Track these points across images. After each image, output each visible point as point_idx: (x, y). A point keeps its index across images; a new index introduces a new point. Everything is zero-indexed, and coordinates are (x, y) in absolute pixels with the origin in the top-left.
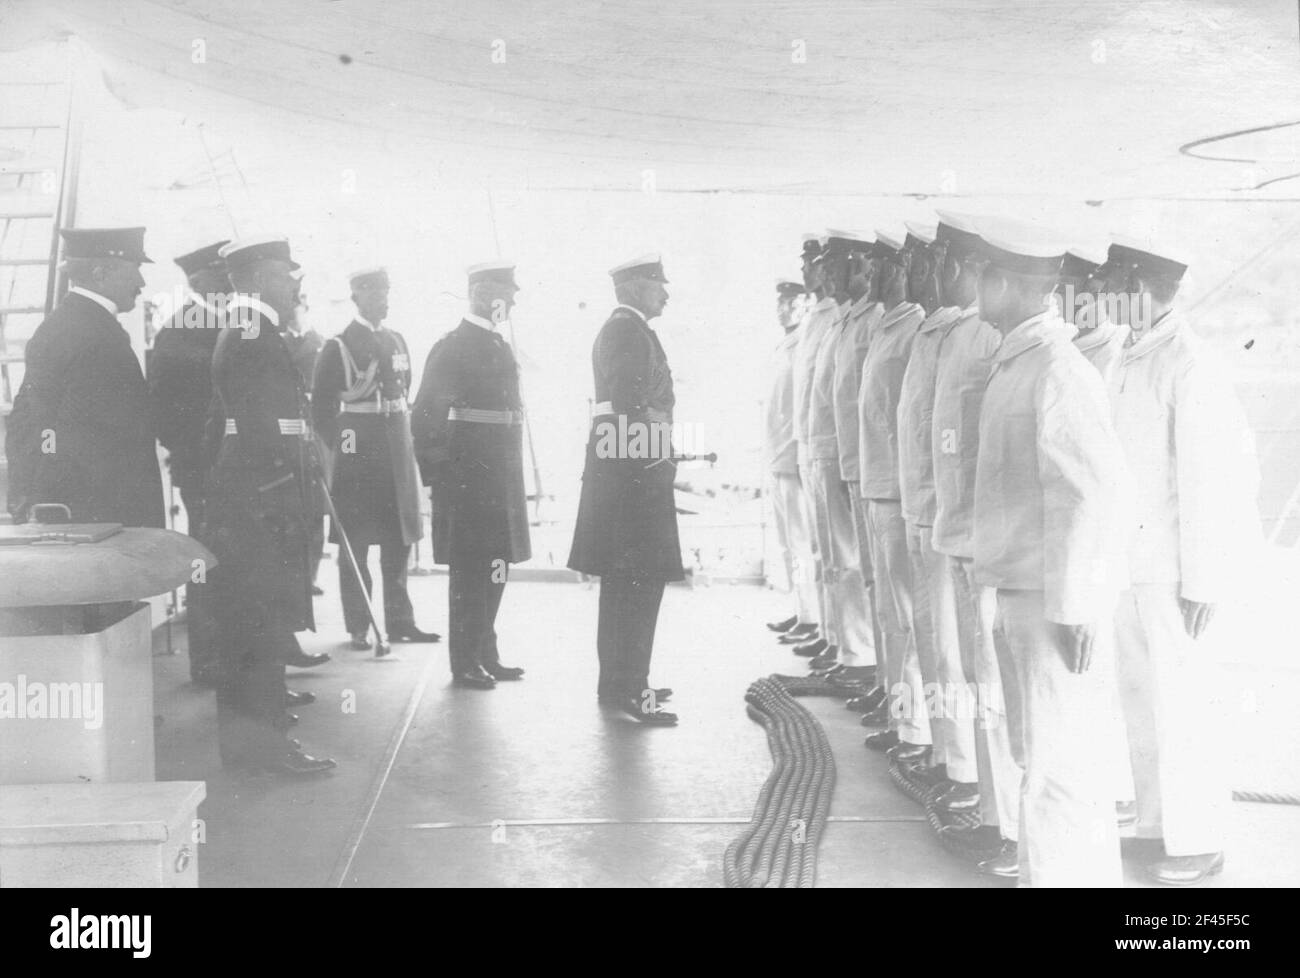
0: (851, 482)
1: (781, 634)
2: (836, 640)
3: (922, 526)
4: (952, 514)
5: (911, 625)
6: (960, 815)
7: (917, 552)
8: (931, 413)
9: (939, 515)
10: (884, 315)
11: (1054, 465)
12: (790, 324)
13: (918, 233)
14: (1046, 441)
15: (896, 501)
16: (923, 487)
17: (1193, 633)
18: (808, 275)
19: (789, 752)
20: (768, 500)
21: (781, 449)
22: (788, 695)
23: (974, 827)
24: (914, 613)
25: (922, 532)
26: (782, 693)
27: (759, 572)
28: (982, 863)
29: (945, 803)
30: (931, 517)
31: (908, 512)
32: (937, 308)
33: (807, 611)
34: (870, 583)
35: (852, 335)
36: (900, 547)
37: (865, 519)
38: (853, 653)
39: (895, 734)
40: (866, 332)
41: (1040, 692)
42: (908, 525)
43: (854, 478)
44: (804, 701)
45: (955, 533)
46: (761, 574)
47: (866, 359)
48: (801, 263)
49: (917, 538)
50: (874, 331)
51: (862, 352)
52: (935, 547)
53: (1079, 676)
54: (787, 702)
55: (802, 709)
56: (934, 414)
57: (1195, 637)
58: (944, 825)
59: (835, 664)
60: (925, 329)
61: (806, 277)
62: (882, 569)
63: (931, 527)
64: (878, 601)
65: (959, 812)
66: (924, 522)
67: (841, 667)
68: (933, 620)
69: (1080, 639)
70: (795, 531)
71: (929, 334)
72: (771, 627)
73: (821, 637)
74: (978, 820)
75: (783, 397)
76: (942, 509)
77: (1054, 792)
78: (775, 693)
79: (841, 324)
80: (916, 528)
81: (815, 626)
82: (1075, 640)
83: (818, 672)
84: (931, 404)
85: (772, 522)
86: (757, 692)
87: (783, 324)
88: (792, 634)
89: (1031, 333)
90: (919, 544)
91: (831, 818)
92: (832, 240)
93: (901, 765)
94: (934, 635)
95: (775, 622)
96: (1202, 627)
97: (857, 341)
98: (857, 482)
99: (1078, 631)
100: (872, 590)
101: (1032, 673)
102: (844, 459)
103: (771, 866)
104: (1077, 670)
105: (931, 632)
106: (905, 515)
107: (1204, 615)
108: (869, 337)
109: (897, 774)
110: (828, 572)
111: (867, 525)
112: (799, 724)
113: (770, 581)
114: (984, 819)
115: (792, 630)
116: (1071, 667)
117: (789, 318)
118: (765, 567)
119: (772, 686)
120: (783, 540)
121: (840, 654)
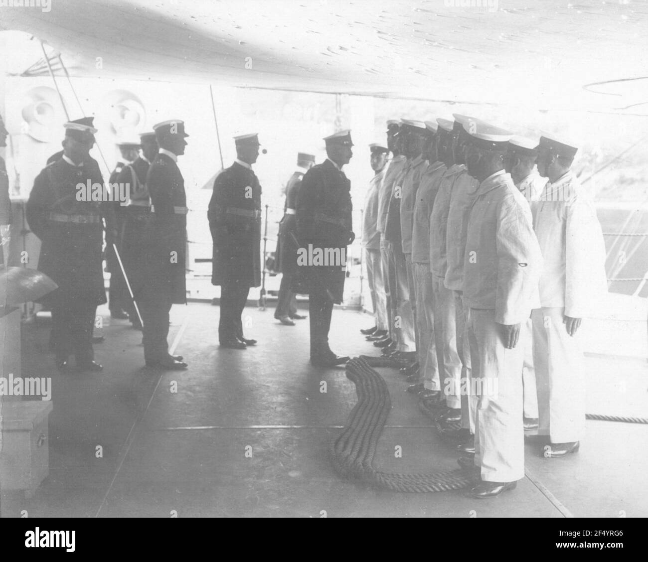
0: (407, 254)
1: (368, 336)
2: (396, 338)
3: (440, 277)
4: (454, 270)
5: (433, 329)
6: (452, 424)
7: (437, 290)
8: (447, 219)
9: (448, 270)
10: (429, 166)
11: (504, 246)
12: (378, 169)
13: (444, 125)
14: (500, 235)
15: (428, 264)
16: (442, 257)
17: (570, 333)
18: (390, 143)
19: (367, 394)
20: (364, 265)
21: (372, 236)
22: (368, 365)
23: (458, 430)
24: (434, 321)
25: (440, 280)
26: (366, 365)
27: (358, 303)
28: (460, 446)
29: (445, 419)
30: (444, 273)
31: (433, 269)
32: (453, 164)
33: (382, 323)
34: (414, 308)
35: (412, 177)
36: (429, 288)
37: (413, 274)
38: (405, 345)
39: (422, 385)
40: (419, 175)
41: (489, 358)
42: (433, 276)
43: (408, 252)
44: (377, 370)
45: (456, 279)
46: (360, 304)
47: (418, 189)
48: (386, 136)
49: (437, 283)
50: (423, 175)
51: (416, 186)
52: (446, 286)
53: (510, 350)
54: (368, 369)
55: (376, 373)
56: (448, 219)
57: (571, 335)
58: (443, 429)
59: (395, 351)
60: (446, 175)
61: (389, 144)
62: (420, 301)
63: (444, 277)
64: (418, 317)
65: (452, 423)
66: (441, 275)
67: (398, 352)
68: (443, 326)
69: (510, 331)
70: (378, 280)
71: (448, 178)
72: (363, 332)
73: (389, 337)
74: (459, 426)
75: (373, 209)
76: (450, 267)
77: (494, 408)
78: (361, 365)
79: (406, 169)
80: (437, 277)
81: (387, 331)
82: (508, 332)
83: (385, 355)
84: (447, 214)
85: (366, 275)
86: (353, 364)
87: (374, 169)
88: (374, 336)
89: (495, 181)
90: (438, 285)
91: (386, 426)
92: (404, 125)
93: (424, 401)
94: (443, 333)
95: (365, 329)
96: (575, 330)
97: (414, 180)
98: (410, 254)
99: (510, 328)
100: (415, 311)
101: (486, 349)
102: (404, 241)
103: (353, 447)
104: (508, 347)
105: (442, 332)
106: (432, 271)
107: (576, 324)
108: (420, 177)
109: (422, 405)
110: (394, 303)
111: (414, 277)
112: (374, 380)
113: (364, 308)
114: (463, 425)
115: (374, 333)
116: (506, 345)
117: (377, 166)
118: (362, 301)
119: (361, 362)
120: (371, 285)
121: (398, 345)
